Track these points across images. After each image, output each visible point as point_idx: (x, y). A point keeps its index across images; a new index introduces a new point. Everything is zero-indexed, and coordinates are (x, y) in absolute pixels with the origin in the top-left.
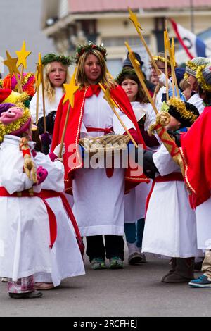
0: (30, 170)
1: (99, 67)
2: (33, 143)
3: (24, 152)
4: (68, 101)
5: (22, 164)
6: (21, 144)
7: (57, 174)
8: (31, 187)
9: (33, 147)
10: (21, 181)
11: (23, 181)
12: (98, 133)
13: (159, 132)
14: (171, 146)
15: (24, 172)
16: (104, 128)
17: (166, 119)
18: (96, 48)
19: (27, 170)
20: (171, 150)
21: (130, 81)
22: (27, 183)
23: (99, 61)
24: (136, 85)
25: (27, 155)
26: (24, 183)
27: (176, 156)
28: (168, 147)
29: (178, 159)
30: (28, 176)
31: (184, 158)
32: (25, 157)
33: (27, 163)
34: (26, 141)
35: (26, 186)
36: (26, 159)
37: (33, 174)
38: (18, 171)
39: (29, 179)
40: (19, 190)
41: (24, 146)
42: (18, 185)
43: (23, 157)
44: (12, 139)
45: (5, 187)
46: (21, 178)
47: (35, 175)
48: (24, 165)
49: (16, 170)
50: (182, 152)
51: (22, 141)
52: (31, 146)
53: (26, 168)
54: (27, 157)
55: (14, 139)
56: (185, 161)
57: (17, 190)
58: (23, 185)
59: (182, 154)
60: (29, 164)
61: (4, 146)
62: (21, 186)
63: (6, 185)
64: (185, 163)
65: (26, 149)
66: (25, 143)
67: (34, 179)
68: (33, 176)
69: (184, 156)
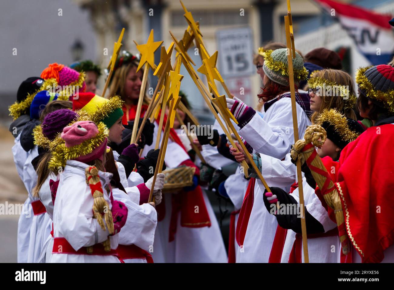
0: (103, 214)
2: (108, 174)
3: (94, 188)
5: (91, 206)
6: (88, 176)
7: (142, 222)
8: (105, 239)
9: (108, 181)
10: (90, 232)
11: (93, 230)
15: (93, 217)
19: (98, 214)
22: (99, 234)
25: (97, 192)
26: (96, 233)
27: (330, 193)
28: (320, 180)
29: (333, 198)
30: (100, 224)
31: (343, 199)
32: (94, 195)
33: (98, 205)
34: (94, 171)
35: (99, 238)
36: (96, 198)
37: (107, 221)
38: (86, 216)
39: (102, 228)
40: (88, 245)
41: (92, 179)
42: (87, 237)
43: (92, 195)
44: (78, 167)
45: (67, 239)
46: (90, 227)
47: (111, 222)
48: (94, 207)
49: (83, 215)
50: (341, 191)
51: (88, 171)
52: (105, 178)
53: (97, 212)
54: (97, 196)
55: (81, 168)
56: (345, 204)
57: (86, 244)
58: (94, 237)
59: (341, 193)
60: (101, 205)
61: (65, 176)
62: (91, 238)
63: (68, 237)
64: (345, 208)
65: (95, 183)
66: (93, 174)
67: (110, 228)
68: (108, 224)
69: (343, 196)
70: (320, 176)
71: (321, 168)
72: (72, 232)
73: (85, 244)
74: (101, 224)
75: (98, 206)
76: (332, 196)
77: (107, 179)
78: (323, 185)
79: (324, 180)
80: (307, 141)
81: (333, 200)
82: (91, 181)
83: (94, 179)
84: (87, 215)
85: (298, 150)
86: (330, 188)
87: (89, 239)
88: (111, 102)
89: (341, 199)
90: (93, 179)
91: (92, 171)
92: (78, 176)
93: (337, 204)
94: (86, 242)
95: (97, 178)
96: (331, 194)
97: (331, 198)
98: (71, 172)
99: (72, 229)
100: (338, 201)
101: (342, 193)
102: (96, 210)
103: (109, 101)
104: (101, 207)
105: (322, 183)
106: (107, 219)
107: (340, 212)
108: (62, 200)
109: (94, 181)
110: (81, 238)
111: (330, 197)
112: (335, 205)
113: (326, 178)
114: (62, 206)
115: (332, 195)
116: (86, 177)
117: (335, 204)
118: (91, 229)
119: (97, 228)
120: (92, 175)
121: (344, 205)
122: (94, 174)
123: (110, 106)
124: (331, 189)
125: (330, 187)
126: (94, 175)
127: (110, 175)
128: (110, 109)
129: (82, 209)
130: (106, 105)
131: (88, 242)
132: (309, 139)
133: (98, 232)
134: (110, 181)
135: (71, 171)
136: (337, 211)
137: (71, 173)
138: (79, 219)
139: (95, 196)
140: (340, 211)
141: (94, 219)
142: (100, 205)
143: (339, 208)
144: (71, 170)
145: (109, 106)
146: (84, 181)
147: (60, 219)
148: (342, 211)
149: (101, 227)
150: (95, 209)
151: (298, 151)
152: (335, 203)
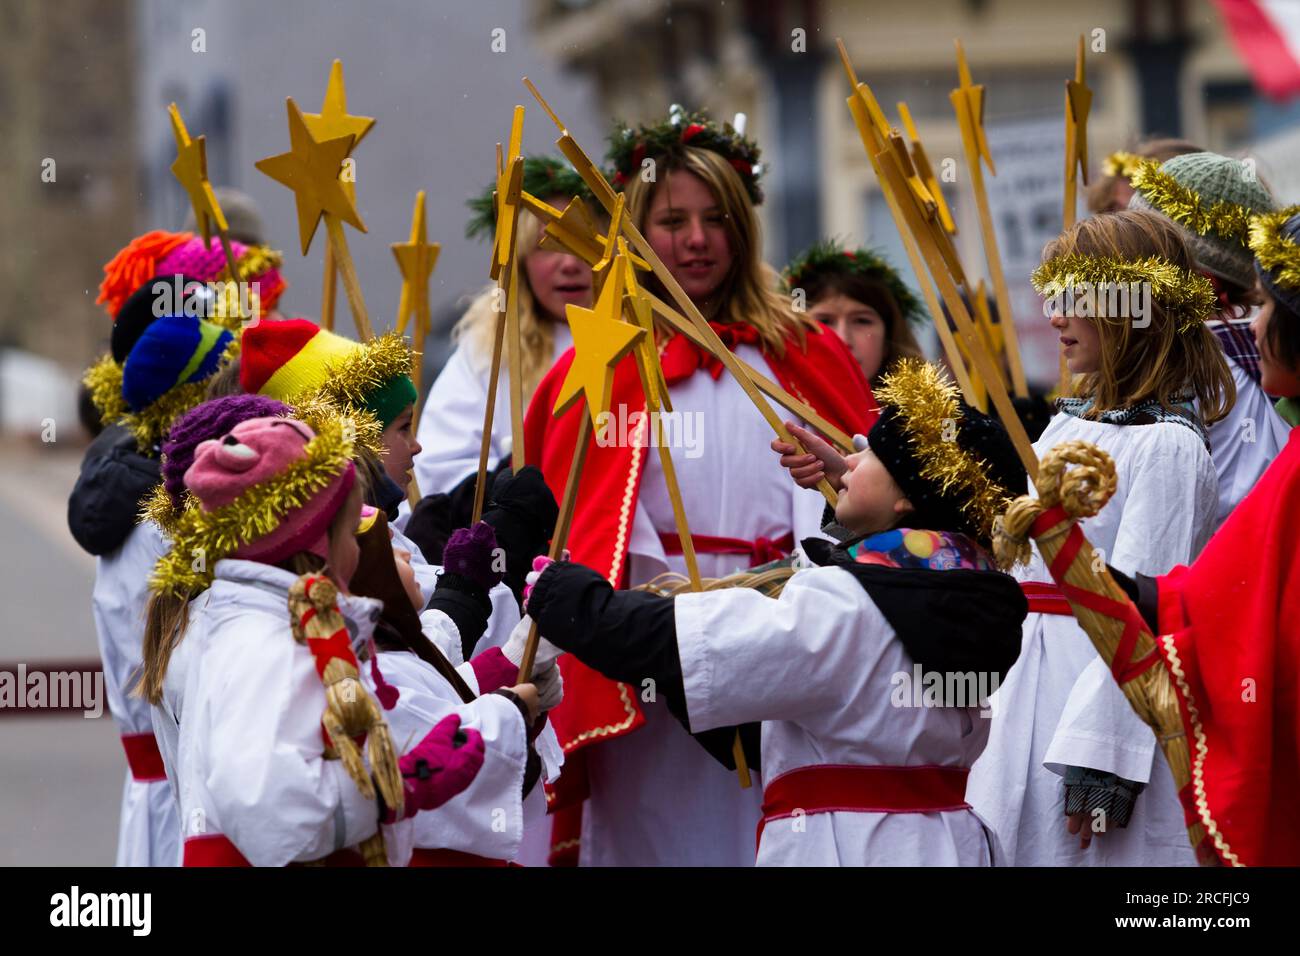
0: (359, 740)
1: (718, 236)
2: (367, 603)
3: (322, 652)
4: (580, 398)
5: (315, 714)
6: (302, 609)
8: (370, 830)
9: (366, 629)
11: (329, 802)
12: (721, 562)
13: (1054, 552)
14: (1118, 627)
15: (327, 756)
16: (748, 535)
17: (1092, 480)
18: (704, 140)
19: (343, 743)
20: (1114, 645)
21: (849, 305)
23: (719, 206)
24: (877, 330)
25: (338, 664)
26: (338, 812)
27: (1141, 678)
28: (1101, 631)
29: (1152, 692)
30: (352, 775)
31: (1185, 692)
32: (326, 675)
33: (341, 708)
34: (324, 590)
35: (348, 828)
36: (333, 684)
37: (377, 762)
38: (301, 752)
39: (360, 790)
40: (312, 854)
41: (315, 619)
42: (305, 826)
43: (317, 675)
44: (257, 583)
45: (232, 839)
46: (319, 791)
47: (391, 766)
48: (329, 718)
49: (290, 749)
50: (1176, 663)
51: (303, 592)
52: (355, 618)
53: (340, 733)
54: (339, 678)
55: (269, 584)
56: (1191, 709)
57: (303, 853)
58: (332, 823)
59: (1176, 670)
60: (352, 709)
61: (214, 619)
62: (322, 828)
63: (236, 830)
64: (1192, 721)
65: (327, 634)
66: (319, 601)
67: (389, 789)
68: (382, 773)
69: (1185, 680)
70: (1099, 620)
71: (1101, 592)
72: (251, 810)
73: (301, 849)
74: (357, 777)
75: (343, 712)
76: (1147, 688)
77: (363, 620)
78: (1114, 651)
79: (1116, 633)
80: (1045, 500)
81: (1153, 700)
82: (315, 628)
83: (325, 617)
84: (305, 748)
85: (1014, 532)
86: (1141, 659)
87: (315, 833)
88: (375, 352)
89: (1179, 690)
90: (320, 618)
91: (318, 588)
92: (259, 613)
93: (1165, 715)
94: (304, 845)
95: (335, 617)
96: (1147, 680)
97: (1145, 695)
98: (234, 603)
99: (251, 798)
100: (1171, 702)
101: (1181, 667)
102: (336, 728)
103: (370, 349)
104: (353, 716)
105: (1109, 644)
106: (375, 758)
107: (1178, 740)
108: (208, 704)
109: (323, 627)
110: (287, 831)
111: (1142, 688)
112: (1162, 718)
113: (1122, 626)
114: (209, 726)
115: (1149, 684)
116: (294, 615)
117: (1160, 714)
118: (319, 797)
119: (339, 794)
120: (319, 605)
121: (1188, 712)
122: (323, 599)
123: (373, 366)
124: (1143, 662)
125: (1141, 654)
126: (323, 603)
127: (372, 606)
128: (374, 377)
129: (284, 730)
130: (360, 362)
131: (311, 843)
132: (1048, 493)
133: (346, 805)
134: (371, 627)
135: (235, 599)
136: (1170, 739)
137: (235, 606)
138: (278, 764)
139: (331, 679)
140: (1180, 737)
141: (329, 763)
142: (349, 710)
143: (1176, 729)
144: (233, 596)
145: (370, 365)
146: (282, 630)
147: (206, 770)
148: (1184, 738)
149: (357, 787)
150: (331, 722)
151: (1016, 536)
152: (1159, 709)
